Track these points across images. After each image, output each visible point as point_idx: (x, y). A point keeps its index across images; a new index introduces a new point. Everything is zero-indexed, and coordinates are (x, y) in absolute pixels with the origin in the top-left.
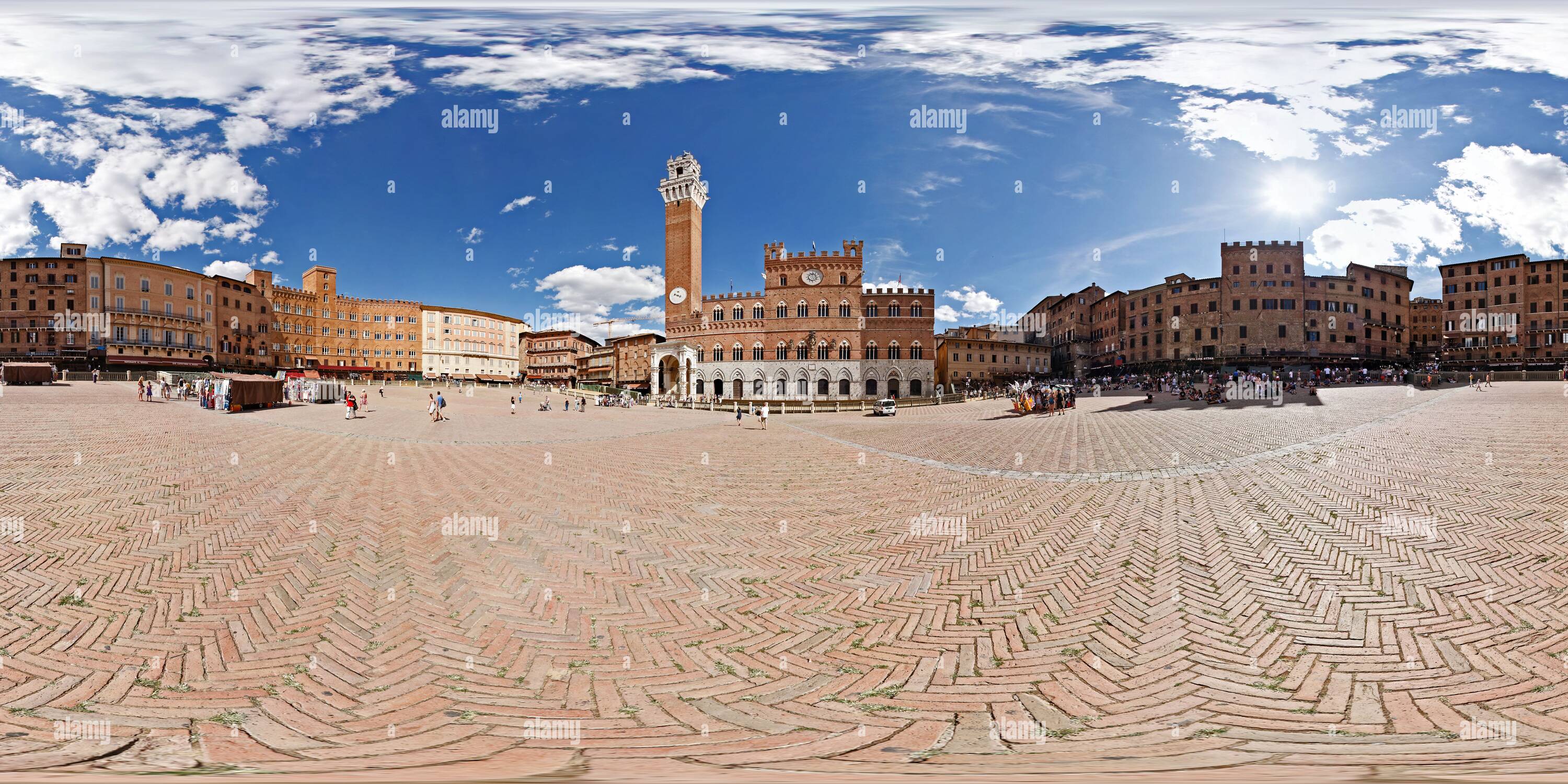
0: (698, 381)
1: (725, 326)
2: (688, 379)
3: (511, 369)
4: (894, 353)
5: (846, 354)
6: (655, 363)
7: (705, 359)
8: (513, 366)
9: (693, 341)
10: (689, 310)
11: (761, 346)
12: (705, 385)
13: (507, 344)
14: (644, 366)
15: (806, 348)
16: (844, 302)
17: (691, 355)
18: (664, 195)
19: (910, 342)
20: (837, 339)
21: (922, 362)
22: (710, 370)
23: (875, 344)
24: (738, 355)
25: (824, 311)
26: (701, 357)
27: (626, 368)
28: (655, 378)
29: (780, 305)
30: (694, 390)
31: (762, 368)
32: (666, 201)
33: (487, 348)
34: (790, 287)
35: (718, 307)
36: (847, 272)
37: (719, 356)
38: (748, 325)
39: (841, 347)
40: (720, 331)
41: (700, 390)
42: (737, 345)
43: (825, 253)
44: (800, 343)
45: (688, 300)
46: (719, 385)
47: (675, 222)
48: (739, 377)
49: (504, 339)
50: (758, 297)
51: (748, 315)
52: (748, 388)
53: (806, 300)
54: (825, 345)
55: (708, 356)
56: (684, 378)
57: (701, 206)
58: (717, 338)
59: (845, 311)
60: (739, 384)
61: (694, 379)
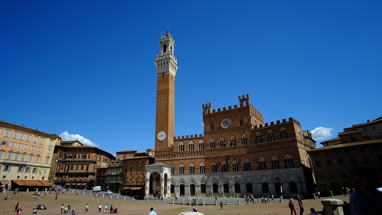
0: (171, 185)
1: (185, 154)
2: (166, 185)
3: (42, 175)
4: (276, 165)
5: (248, 167)
6: (148, 176)
7: (175, 173)
8: (45, 172)
9: (169, 162)
10: (167, 144)
11: (203, 165)
12: (175, 188)
13: (44, 155)
14: (142, 176)
15: (226, 165)
16: (243, 136)
17: (168, 171)
19: (284, 157)
20: (242, 159)
21: (294, 169)
22: (178, 179)
23: (263, 160)
24: (192, 170)
25: (234, 143)
26: (173, 173)
27: (130, 177)
28: (148, 185)
29: (211, 142)
30: (169, 191)
31: (205, 178)
33: (27, 158)
34: (216, 131)
35: (181, 143)
37: (182, 171)
38: (197, 154)
39: (244, 164)
40: (182, 157)
41: (173, 191)
42: (191, 165)
44: (224, 163)
45: (166, 139)
46: (182, 187)
47: (161, 88)
48: (193, 183)
49: (42, 151)
50: (201, 138)
51: (197, 148)
52: (197, 189)
53: (223, 137)
54: (236, 163)
55: (177, 171)
56: (163, 185)
57: (174, 75)
58: (181, 161)
59: (245, 141)
60: (193, 187)
61: (169, 184)
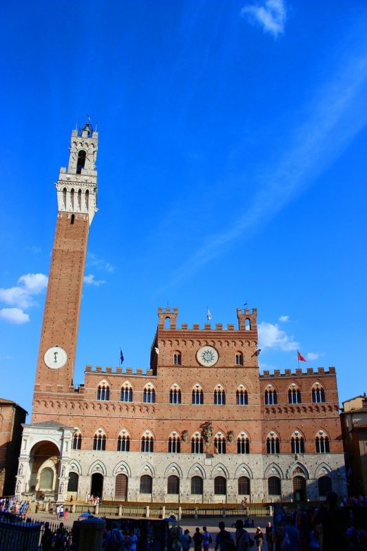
0: (71, 474)
1: (111, 408)
4: (298, 446)
5: (244, 447)
7: (82, 446)
9: (69, 421)
10: (68, 380)
11: (150, 435)
12: (81, 480)
16: (241, 387)
18: (60, 195)
19: (314, 433)
20: (235, 430)
21: (329, 456)
22: (88, 461)
23: (276, 436)
24: (124, 445)
25: (220, 398)
26: (77, 445)
29: (173, 389)
30: (64, 486)
31: (152, 461)
32: (61, 207)
34: (184, 367)
35: (104, 383)
36: (243, 350)
37: (100, 444)
38: (138, 409)
39: (239, 440)
40: (104, 413)
41: (73, 485)
42: (124, 433)
43: (220, 326)
44: (196, 435)
45: (67, 367)
46: (97, 481)
47: (65, 248)
48: (124, 472)
50: (150, 377)
51: (138, 397)
52: (134, 485)
53: (201, 384)
54: (222, 437)
55: (87, 442)
58: (99, 421)
59: (243, 397)
60: (122, 481)
61: (66, 470)
